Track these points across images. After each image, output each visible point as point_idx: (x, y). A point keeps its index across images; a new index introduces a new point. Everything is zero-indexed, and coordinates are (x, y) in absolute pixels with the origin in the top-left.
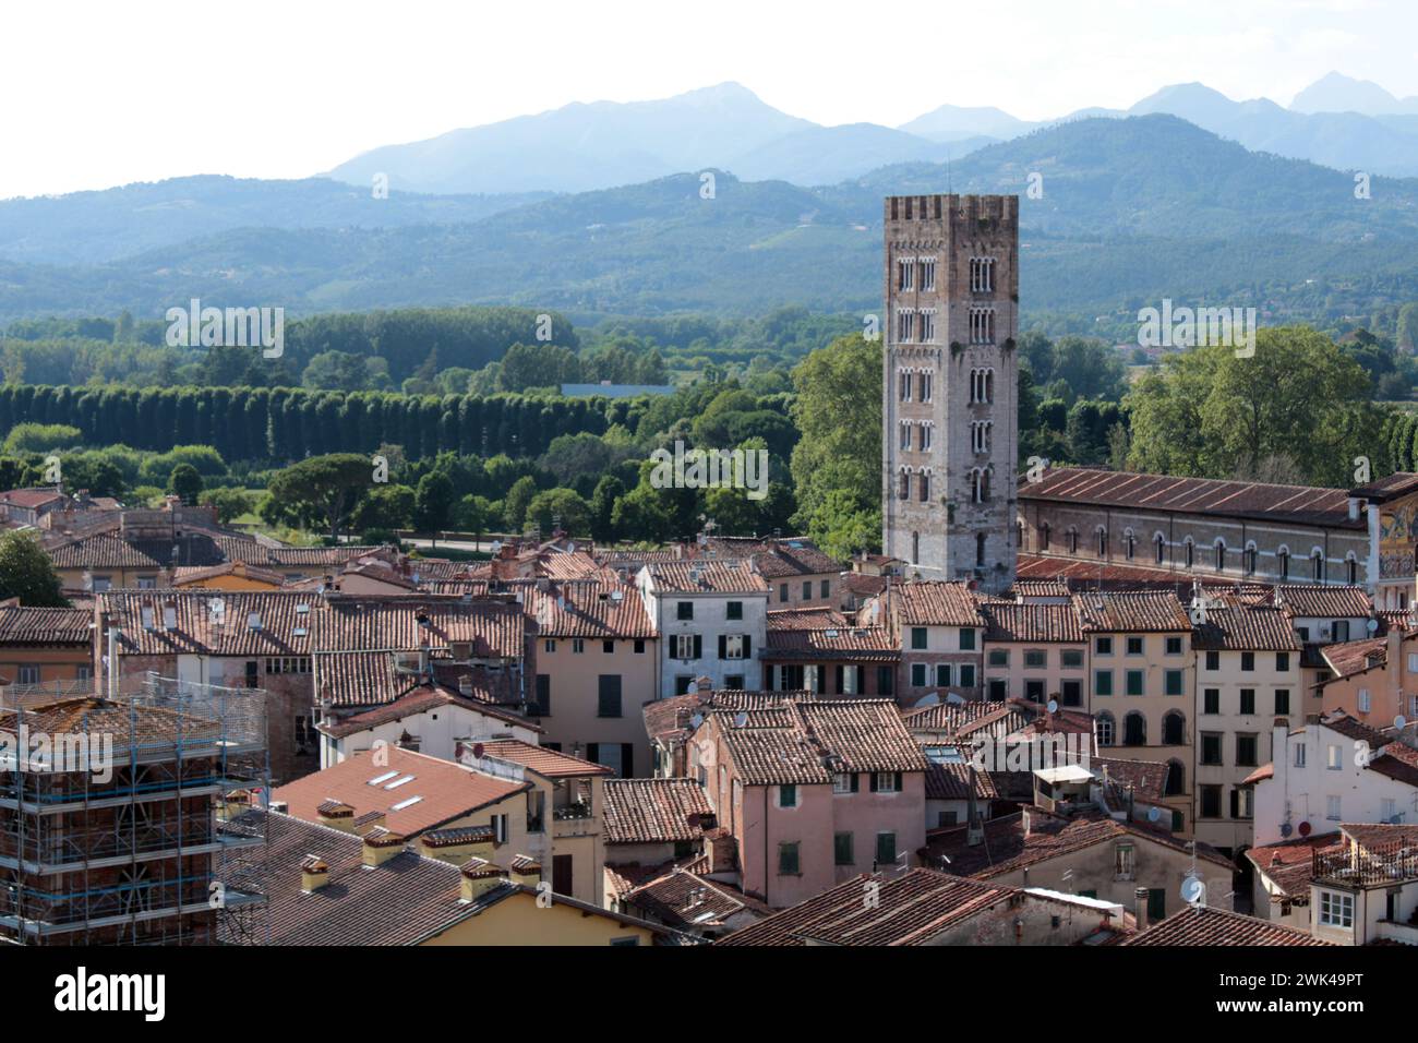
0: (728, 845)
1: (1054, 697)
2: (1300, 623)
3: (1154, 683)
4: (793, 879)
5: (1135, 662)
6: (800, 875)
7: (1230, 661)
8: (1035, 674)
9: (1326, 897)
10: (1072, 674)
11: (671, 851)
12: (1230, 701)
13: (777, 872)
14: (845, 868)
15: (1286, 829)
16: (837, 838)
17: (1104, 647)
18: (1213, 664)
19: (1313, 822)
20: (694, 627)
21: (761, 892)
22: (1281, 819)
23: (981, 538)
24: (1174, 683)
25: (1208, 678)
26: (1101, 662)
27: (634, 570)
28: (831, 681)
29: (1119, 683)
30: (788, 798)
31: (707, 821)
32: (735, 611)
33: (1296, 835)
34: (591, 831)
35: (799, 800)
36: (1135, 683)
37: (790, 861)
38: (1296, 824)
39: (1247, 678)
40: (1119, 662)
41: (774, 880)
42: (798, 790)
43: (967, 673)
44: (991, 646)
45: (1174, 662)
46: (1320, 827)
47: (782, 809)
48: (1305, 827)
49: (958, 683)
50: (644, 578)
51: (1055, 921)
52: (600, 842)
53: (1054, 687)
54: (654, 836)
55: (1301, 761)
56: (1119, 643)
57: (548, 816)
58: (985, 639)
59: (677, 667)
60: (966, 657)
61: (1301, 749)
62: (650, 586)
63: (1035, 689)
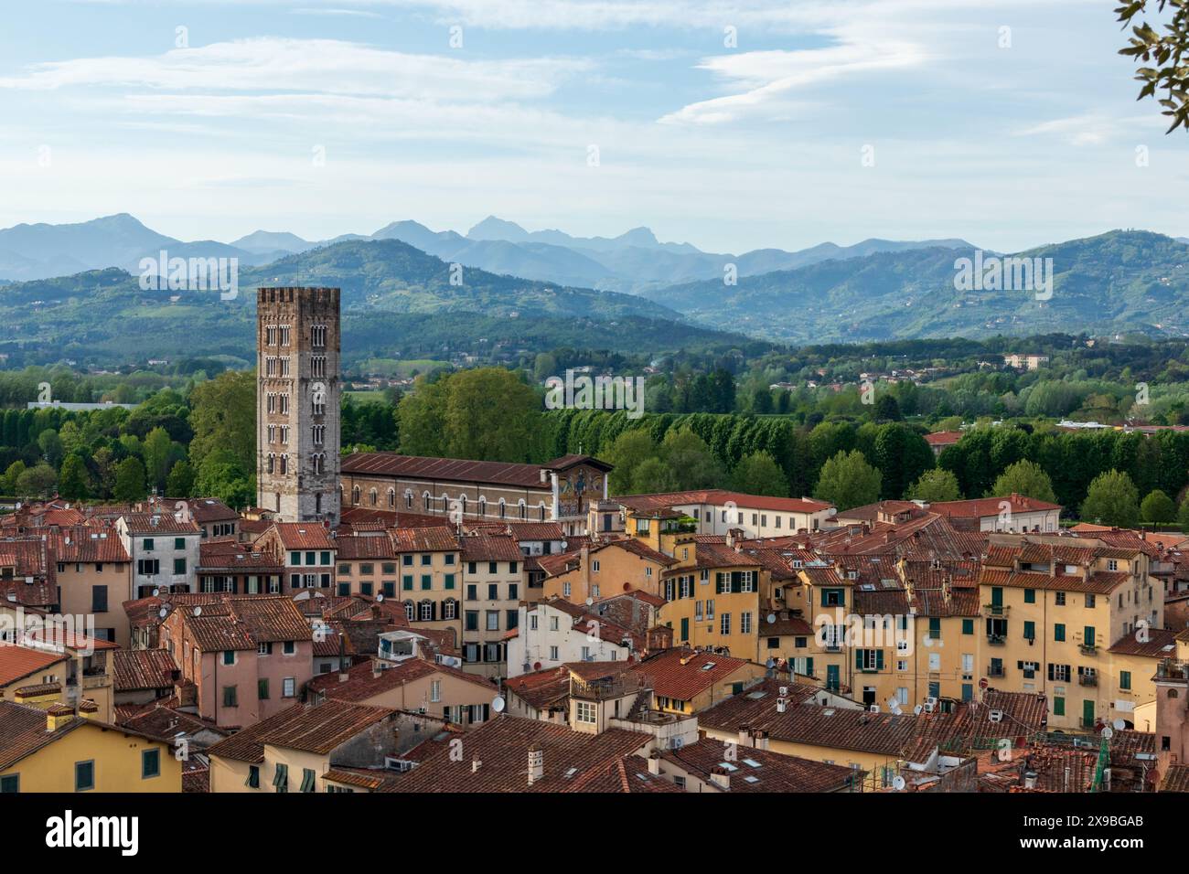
0: (191, 688)
1: (380, 592)
2: (522, 544)
3: (438, 583)
4: (233, 709)
5: (427, 570)
6: (237, 706)
7: (483, 569)
8: (367, 578)
9: (580, 705)
10: (389, 578)
11: (153, 695)
12: (482, 591)
13: (223, 704)
14: (264, 701)
15: (526, 667)
16: (259, 682)
17: (408, 561)
18: (473, 570)
19: (541, 662)
20: (154, 555)
21: (213, 717)
22: (523, 661)
23: (318, 496)
24: (449, 582)
25: (469, 578)
26: (406, 571)
27: (114, 520)
28: (241, 586)
29: (417, 583)
30: (229, 660)
31: (176, 674)
32: (180, 544)
33: (533, 670)
34: (106, 684)
35: (236, 660)
36: (426, 583)
37: (230, 698)
38: (532, 664)
39: (493, 577)
40: (417, 570)
41: (220, 710)
42: (236, 654)
43: (325, 579)
44: (339, 563)
45: (450, 569)
46: (548, 664)
47: (226, 666)
48: (538, 665)
49: (320, 586)
50: (121, 524)
51: (417, 727)
52: (111, 692)
53: (377, 587)
54: (142, 685)
55: (534, 626)
56: (417, 559)
57: (80, 676)
58: (336, 559)
59: (144, 580)
60: (324, 569)
61: (535, 618)
62: (125, 529)
63: (367, 588)
